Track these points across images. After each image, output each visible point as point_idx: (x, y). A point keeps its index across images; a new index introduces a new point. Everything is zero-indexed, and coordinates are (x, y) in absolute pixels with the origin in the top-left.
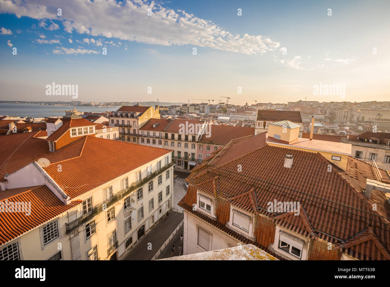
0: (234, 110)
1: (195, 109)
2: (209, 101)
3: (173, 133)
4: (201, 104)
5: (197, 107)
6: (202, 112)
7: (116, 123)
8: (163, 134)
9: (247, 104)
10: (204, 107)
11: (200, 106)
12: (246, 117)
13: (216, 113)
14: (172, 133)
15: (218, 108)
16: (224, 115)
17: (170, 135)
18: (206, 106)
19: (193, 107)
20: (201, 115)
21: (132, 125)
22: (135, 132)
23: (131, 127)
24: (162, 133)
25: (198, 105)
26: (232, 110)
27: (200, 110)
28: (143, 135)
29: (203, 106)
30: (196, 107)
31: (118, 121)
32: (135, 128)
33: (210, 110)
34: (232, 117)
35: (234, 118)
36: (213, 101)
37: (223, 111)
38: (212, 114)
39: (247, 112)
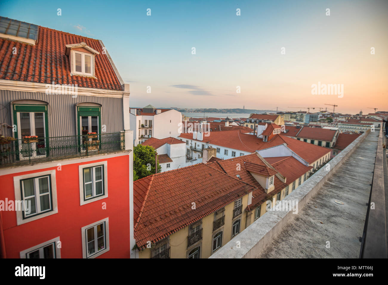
0: (344, 120)
1: (291, 118)
2: (309, 108)
4: (299, 112)
5: (294, 116)
6: (299, 121)
9: (361, 112)
10: (302, 116)
11: (298, 114)
12: (362, 129)
13: (318, 123)
15: (321, 117)
16: (329, 125)
18: (304, 114)
19: (289, 116)
20: (300, 124)
25: (295, 113)
26: (339, 119)
27: (297, 119)
29: (301, 114)
30: (292, 115)
33: (310, 119)
34: (341, 127)
35: (344, 129)
36: (314, 109)
37: (327, 121)
38: (314, 124)
39: (363, 122)
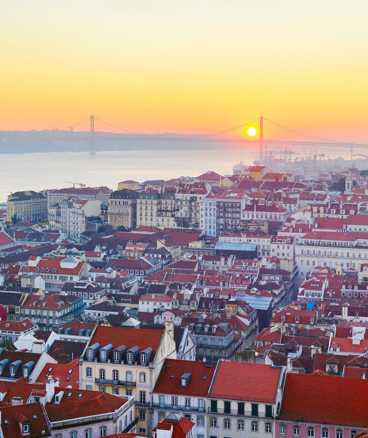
3: (229, 401)
7: (98, 377)
8: (208, 403)
14: (226, 400)
17: (221, 405)
21: (138, 382)
22: (144, 399)
23: (135, 385)
24: (206, 399)
28: (162, 406)
31: (102, 372)
32: (143, 389)
